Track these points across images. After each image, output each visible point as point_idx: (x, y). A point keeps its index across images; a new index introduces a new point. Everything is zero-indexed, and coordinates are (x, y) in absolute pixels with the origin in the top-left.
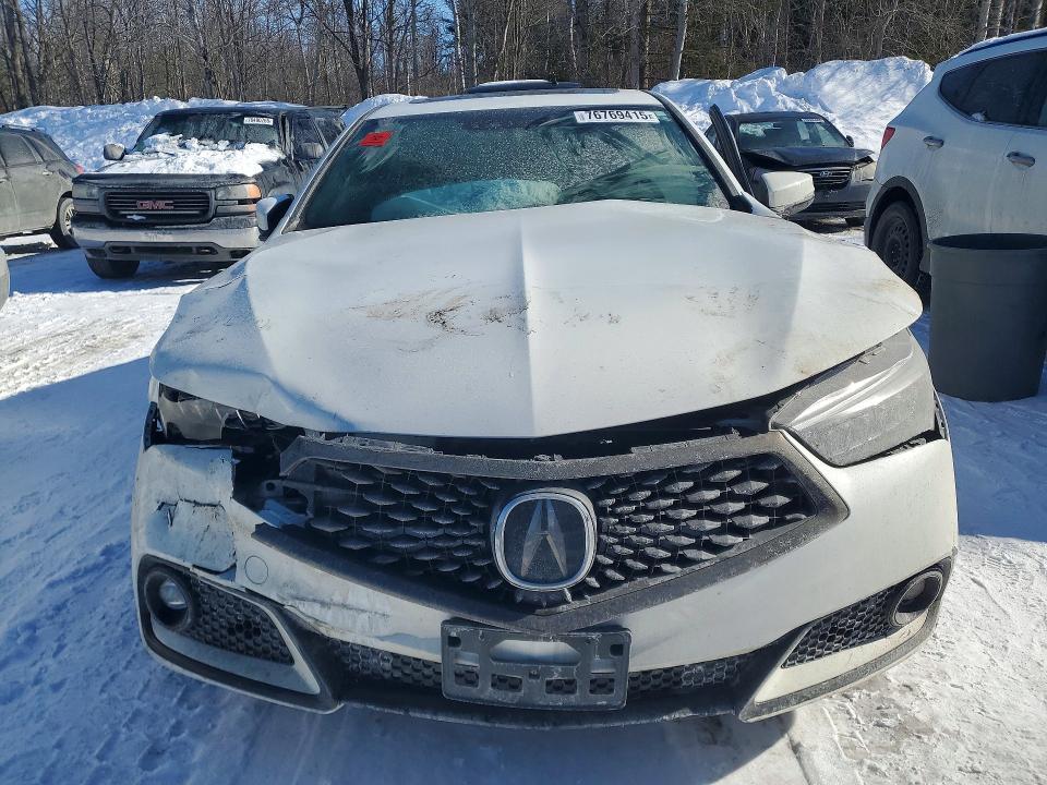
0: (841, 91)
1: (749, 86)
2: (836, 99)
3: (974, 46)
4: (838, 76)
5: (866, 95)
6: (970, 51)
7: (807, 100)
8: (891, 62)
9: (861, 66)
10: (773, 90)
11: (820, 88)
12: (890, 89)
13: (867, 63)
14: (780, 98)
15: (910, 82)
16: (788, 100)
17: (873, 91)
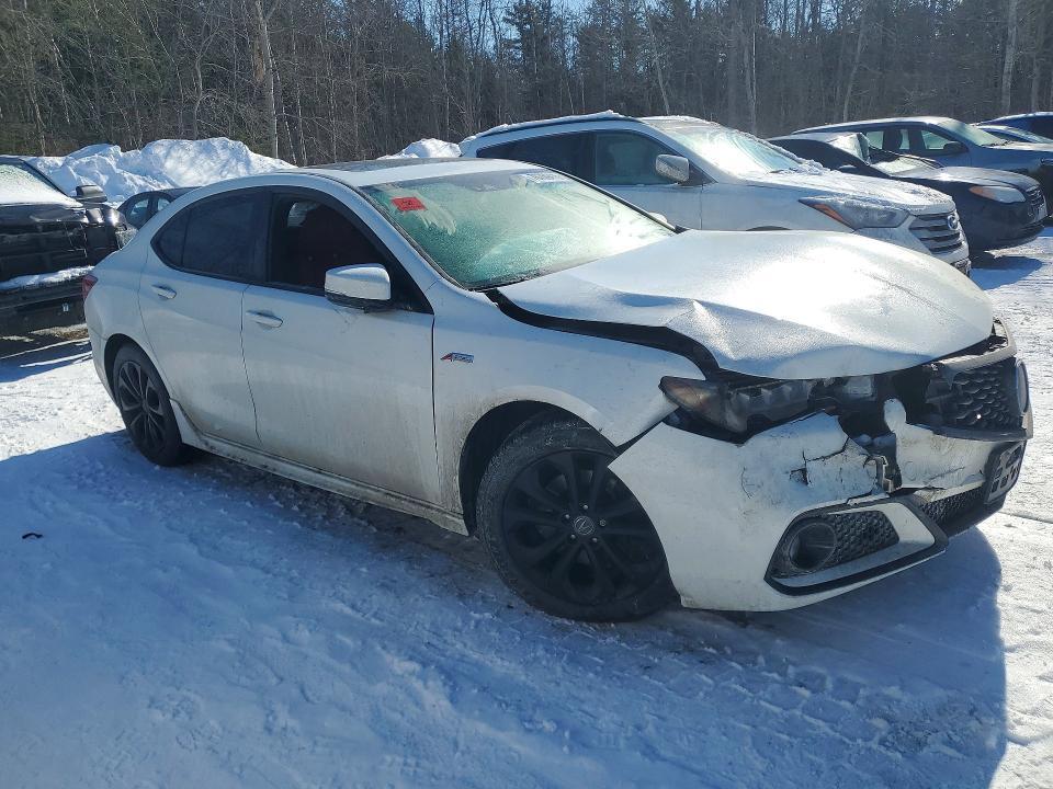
0: (182, 169)
1: (88, 163)
2: (180, 175)
3: (491, 130)
4: (174, 154)
5: (205, 172)
6: (489, 135)
7: (154, 178)
8: (216, 142)
9: (191, 145)
10: (115, 168)
11: (162, 166)
12: (224, 166)
13: (194, 143)
14: (126, 175)
15: (238, 160)
16: (135, 177)
17: (211, 169)
